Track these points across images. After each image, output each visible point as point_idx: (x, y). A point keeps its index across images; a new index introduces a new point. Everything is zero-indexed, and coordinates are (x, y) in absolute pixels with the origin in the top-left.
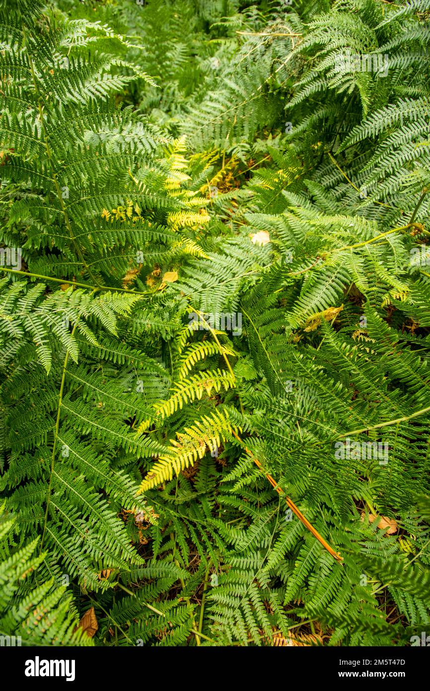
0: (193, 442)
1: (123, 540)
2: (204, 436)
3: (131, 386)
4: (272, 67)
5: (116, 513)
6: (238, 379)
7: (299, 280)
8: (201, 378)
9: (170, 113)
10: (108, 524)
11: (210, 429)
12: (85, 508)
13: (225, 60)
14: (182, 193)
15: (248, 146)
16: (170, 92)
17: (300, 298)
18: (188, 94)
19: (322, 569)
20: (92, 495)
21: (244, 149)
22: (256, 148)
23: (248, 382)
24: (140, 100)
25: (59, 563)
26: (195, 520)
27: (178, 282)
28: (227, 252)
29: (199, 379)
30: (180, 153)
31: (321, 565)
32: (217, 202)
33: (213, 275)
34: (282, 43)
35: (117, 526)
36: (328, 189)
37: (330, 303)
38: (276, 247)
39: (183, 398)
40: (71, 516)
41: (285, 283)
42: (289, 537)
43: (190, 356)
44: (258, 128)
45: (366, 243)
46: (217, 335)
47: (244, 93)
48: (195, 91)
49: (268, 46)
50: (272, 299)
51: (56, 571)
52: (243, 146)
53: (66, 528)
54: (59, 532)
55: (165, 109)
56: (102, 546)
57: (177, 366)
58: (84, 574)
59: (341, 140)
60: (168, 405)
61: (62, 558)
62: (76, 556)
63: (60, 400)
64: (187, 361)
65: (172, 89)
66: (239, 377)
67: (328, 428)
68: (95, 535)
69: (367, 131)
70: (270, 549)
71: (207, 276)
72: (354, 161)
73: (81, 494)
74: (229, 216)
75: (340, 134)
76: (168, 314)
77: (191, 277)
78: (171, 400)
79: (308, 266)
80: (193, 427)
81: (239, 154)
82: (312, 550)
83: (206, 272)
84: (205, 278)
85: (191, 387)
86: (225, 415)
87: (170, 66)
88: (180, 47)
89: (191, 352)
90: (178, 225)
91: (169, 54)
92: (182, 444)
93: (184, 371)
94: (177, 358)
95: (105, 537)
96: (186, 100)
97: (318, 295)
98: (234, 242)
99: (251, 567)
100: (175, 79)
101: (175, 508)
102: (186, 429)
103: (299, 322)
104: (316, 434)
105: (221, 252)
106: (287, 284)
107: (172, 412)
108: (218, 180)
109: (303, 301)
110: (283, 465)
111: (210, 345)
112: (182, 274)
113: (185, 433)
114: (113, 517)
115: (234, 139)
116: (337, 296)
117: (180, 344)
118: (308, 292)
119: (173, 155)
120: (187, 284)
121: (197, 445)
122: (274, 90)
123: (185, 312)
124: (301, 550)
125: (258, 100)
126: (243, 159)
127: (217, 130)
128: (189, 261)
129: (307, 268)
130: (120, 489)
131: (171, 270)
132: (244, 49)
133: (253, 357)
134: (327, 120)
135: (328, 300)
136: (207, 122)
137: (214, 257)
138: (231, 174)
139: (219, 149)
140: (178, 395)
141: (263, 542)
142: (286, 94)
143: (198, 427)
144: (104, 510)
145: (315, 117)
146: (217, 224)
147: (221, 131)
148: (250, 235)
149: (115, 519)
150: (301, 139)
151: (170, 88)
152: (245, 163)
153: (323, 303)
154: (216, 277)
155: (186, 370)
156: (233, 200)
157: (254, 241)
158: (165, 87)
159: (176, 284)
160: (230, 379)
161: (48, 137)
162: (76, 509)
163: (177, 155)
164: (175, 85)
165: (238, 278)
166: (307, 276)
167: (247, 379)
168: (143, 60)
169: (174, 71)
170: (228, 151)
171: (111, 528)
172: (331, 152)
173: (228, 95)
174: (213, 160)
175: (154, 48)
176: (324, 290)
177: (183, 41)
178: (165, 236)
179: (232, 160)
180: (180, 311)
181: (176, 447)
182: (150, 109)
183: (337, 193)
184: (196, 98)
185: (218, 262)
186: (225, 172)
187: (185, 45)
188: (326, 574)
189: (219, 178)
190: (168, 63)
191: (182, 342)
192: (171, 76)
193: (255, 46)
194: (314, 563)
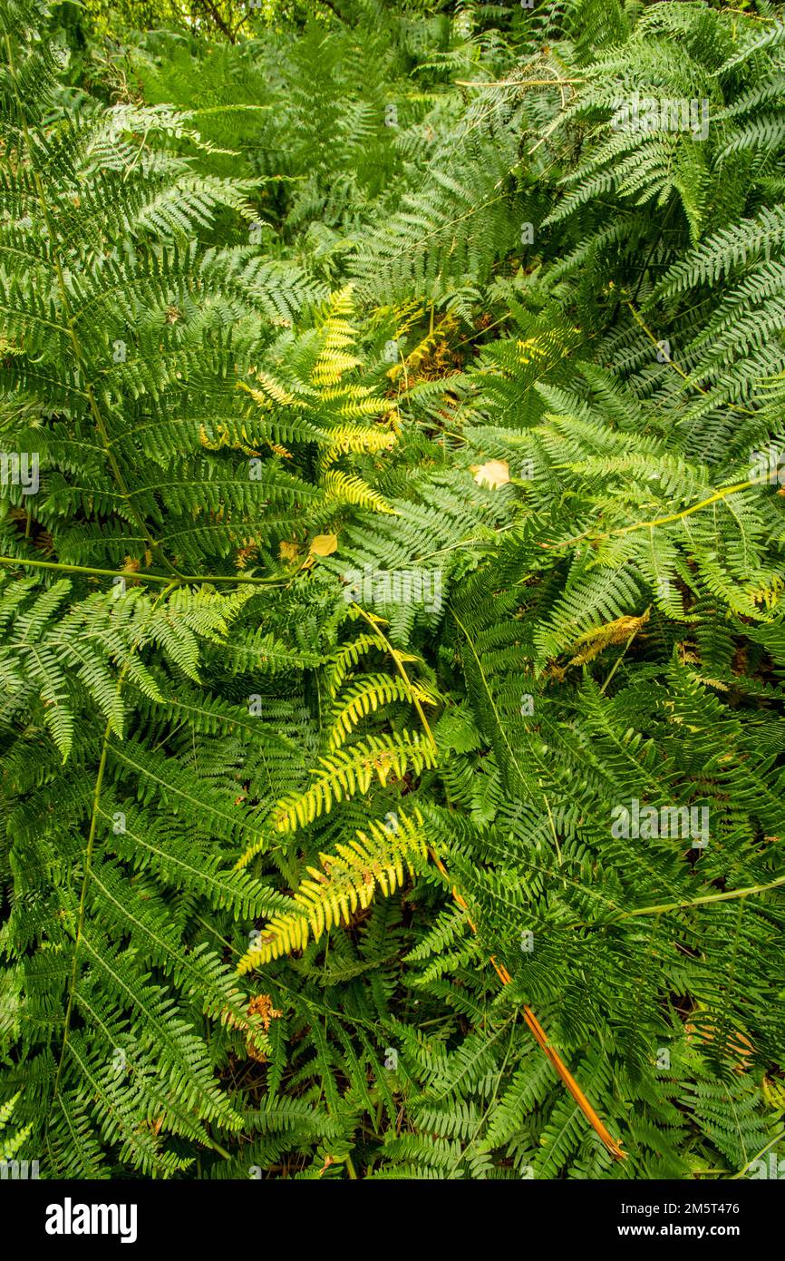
0: (351, 874)
1: (203, 1080)
2: (374, 862)
3: (244, 752)
4: (521, 146)
5: (191, 1026)
6: (443, 751)
7: (564, 560)
8: (370, 749)
9: (341, 229)
10: (177, 1046)
11: (386, 848)
12: (135, 1012)
13: (442, 127)
14: (345, 392)
15: (476, 292)
16: (343, 190)
17: (565, 594)
18: (374, 194)
19: (596, 1155)
20: (147, 989)
21: (468, 299)
22: (493, 296)
23: (462, 756)
24: (288, 207)
25: (87, 1111)
26: (354, 1020)
27: (336, 555)
28: (430, 499)
29: (366, 750)
30: (342, 317)
31: (595, 1145)
32: (419, 398)
33: (401, 545)
34: (542, 98)
35: (194, 1051)
36: (625, 375)
37: (623, 603)
38: (520, 492)
39: (333, 792)
40: (111, 1024)
41: (535, 565)
42: (531, 1083)
43: (350, 705)
44: (497, 258)
45: (683, 515)
46: (404, 664)
47: (468, 196)
48: (386, 188)
49: (516, 105)
50: (506, 600)
51: (82, 1128)
52: (467, 294)
53: (101, 1048)
54: (88, 1053)
55: (332, 223)
56: (163, 1093)
57: (327, 721)
58: (130, 1139)
59: (653, 280)
60: (304, 802)
61: (93, 1103)
62: (117, 1102)
63: (97, 801)
64: (344, 715)
65: (346, 185)
66: (443, 747)
67: (598, 896)
68: (152, 1069)
69: (697, 272)
70: (494, 1101)
71: (390, 545)
72: (678, 320)
73: (129, 984)
74: (441, 424)
75: (651, 269)
76: (314, 618)
77: (360, 547)
78: (310, 793)
79: (582, 531)
80: (352, 843)
81: (460, 308)
82: (575, 1113)
83: (389, 539)
84: (386, 550)
85: (348, 768)
86: (415, 821)
87: (341, 145)
88: (361, 108)
89: (353, 696)
90: (336, 450)
91: (341, 123)
92: (329, 877)
93: (337, 736)
94: (327, 706)
95: (168, 1073)
96: (371, 204)
97: (602, 589)
98: (442, 481)
99: (455, 1135)
100: (351, 167)
101: (319, 994)
102: (339, 847)
103: (562, 642)
104: (575, 905)
105: (418, 500)
106: (540, 568)
107: (311, 818)
108: (421, 356)
109: (570, 599)
110: (511, 957)
111: (390, 682)
112: (346, 539)
113: (337, 854)
114: (186, 1033)
115: (452, 279)
116: (638, 591)
117: (334, 681)
118: (580, 582)
119: (329, 321)
120: (352, 561)
121: (358, 881)
122: (526, 187)
123: (344, 618)
124: (554, 1113)
125: (495, 207)
126: (468, 316)
127: (419, 267)
128: (359, 516)
129: (580, 535)
130: (199, 980)
131: (326, 532)
132: (471, 112)
133: (473, 705)
134: (625, 242)
135: (620, 599)
136: (399, 252)
137: (404, 510)
138: (444, 344)
139: (423, 299)
140: (324, 783)
141: (481, 1084)
142: (549, 192)
143: (361, 844)
144: (169, 1019)
145: (599, 239)
146: (418, 441)
147: (426, 268)
148: (473, 469)
149: (190, 1038)
150: (573, 282)
151: (341, 183)
152: (471, 324)
153: (611, 604)
154: (406, 549)
155: (342, 732)
156: (449, 393)
157: (479, 479)
158: (333, 181)
159: (332, 559)
160: (426, 750)
161: (74, 319)
162: (120, 1012)
163: (338, 322)
164: (349, 178)
165: (446, 552)
166: (578, 552)
167: (459, 751)
168: (294, 136)
169: (350, 154)
170: (440, 303)
171: (182, 1055)
172: (634, 302)
173: (439, 201)
174: (413, 318)
175: (311, 113)
176: (613, 579)
177: (367, 98)
178: (292, 491)
179: (449, 318)
180: (336, 614)
181: (319, 883)
182: (306, 223)
183: (644, 383)
184: (388, 201)
185: (412, 518)
186: (433, 341)
187: (370, 104)
188: (606, 1166)
189: (423, 352)
190: (339, 138)
191: (338, 676)
192: (343, 161)
193: (493, 105)
194: (579, 1142)
